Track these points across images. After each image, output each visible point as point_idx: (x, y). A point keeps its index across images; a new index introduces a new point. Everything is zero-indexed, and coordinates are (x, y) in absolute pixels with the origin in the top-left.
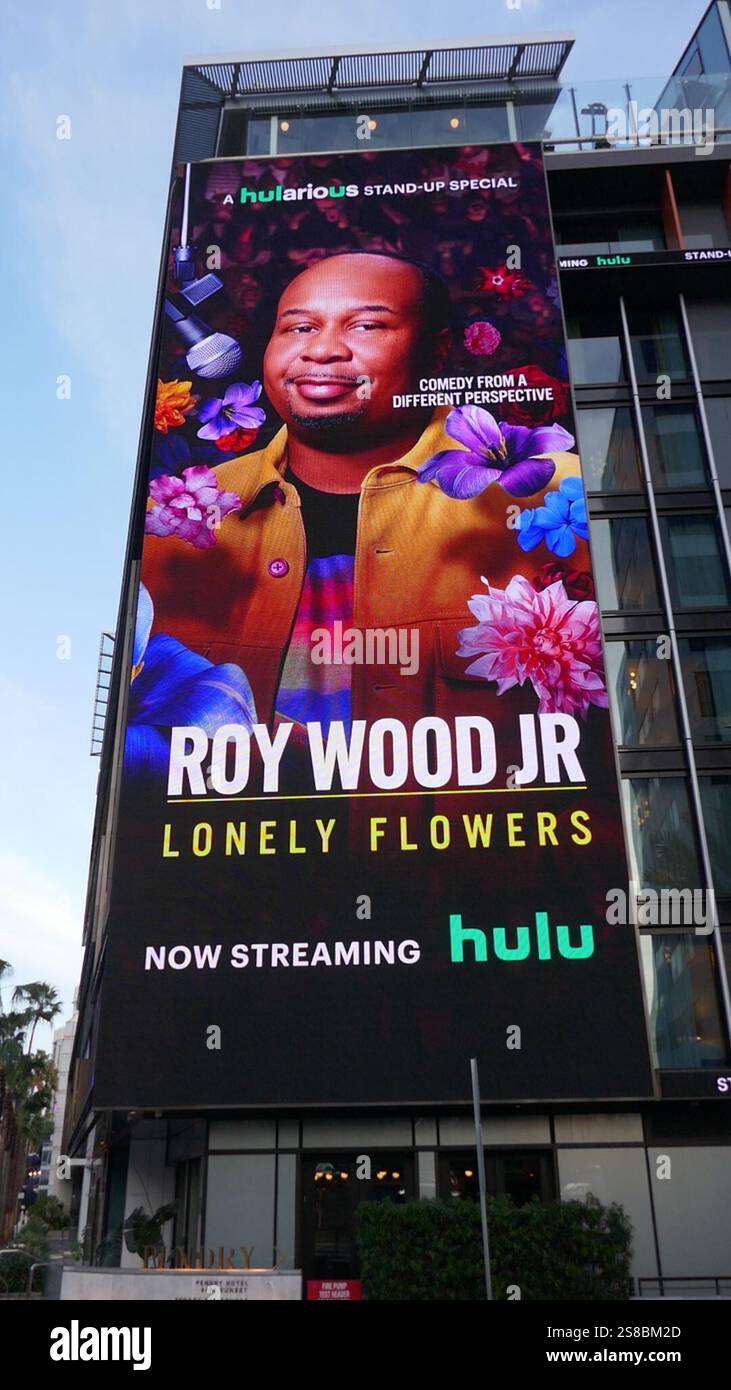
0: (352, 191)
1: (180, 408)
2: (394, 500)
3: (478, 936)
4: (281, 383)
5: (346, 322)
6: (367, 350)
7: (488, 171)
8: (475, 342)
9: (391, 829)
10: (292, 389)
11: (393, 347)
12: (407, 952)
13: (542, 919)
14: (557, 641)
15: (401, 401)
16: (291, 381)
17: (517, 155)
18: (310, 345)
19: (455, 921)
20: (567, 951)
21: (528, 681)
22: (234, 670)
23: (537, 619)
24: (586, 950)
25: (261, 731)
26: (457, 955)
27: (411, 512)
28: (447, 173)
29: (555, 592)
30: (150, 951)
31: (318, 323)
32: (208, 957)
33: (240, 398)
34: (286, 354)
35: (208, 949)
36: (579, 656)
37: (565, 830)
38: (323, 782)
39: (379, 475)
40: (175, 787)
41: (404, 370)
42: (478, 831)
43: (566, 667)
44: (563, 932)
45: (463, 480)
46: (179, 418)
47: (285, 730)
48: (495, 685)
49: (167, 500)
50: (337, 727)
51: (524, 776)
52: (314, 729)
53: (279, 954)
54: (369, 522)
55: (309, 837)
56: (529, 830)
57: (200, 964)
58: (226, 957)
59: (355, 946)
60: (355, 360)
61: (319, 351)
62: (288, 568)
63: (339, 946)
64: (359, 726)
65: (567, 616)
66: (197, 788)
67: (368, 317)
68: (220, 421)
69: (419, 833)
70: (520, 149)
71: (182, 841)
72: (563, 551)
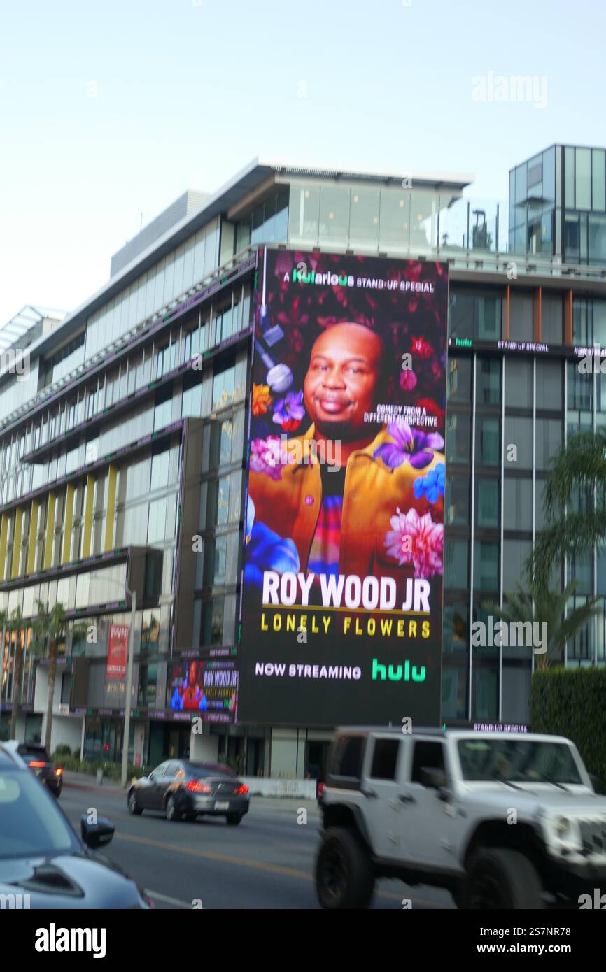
0: (350, 281)
1: (265, 403)
2: (362, 471)
3: (383, 669)
4: (312, 399)
5: (344, 367)
6: (354, 385)
7: (420, 278)
8: (405, 383)
9: (353, 625)
10: (317, 403)
11: (366, 386)
12: (357, 673)
13: (407, 664)
14: (425, 542)
15: (368, 417)
16: (317, 398)
17: (436, 270)
18: (327, 378)
19: (375, 662)
20: (416, 677)
21: (412, 560)
22: (290, 542)
23: (418, 532)
24: (422, 677)
25: (301, 576)
26: (375, 676)
27: (369, 479)
28: (399, 277)
29: (427, 518)
30: (258, 666)
31: (330, 366)
32: (280, 670)
33: (293, 400)
34: (316, 382)
35: (280, 666)
36: (433, 549)
37: (419, 630)
38: (326, 602)
39: (357, 456)
40: (265, 600)
41: (371, 399)
42: (386, 628)
43: (427, 555)
44: (415, 670)
45: (393, 458)
46: (264, 408)
47: (311, 577)
48: (398, 560)
49: (259, 454)
50: (332, 578)
51: (406, 606)
52: (323, 578)
53: (308, 670)
54: (350, 482)
55: (320, 624)
56: (406, 628)
57: (277, 673)
58: (287, 670)
59: (336, 668)
60: (347, 389)
61: (331, 382)
62: (313, 501)
63: (331, 668)
64: (342, 578)
65: (430, 532)
66: (275, 600)
67: (355, 365)
68: (283, 412)
69: (363, 626)
70: (438, 265)
71: (269, 622)
72: (433, 501)
